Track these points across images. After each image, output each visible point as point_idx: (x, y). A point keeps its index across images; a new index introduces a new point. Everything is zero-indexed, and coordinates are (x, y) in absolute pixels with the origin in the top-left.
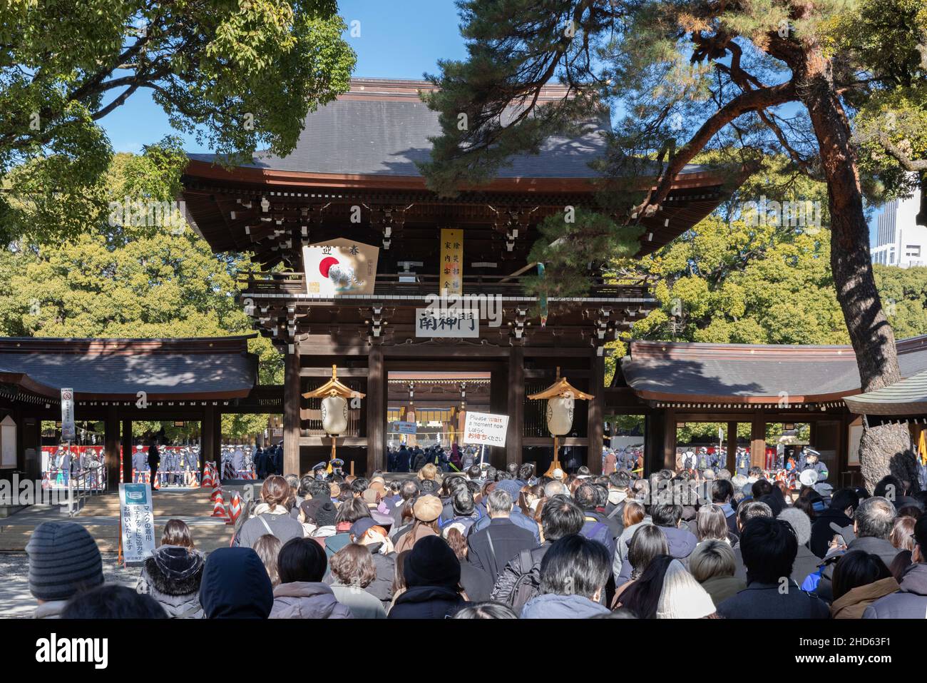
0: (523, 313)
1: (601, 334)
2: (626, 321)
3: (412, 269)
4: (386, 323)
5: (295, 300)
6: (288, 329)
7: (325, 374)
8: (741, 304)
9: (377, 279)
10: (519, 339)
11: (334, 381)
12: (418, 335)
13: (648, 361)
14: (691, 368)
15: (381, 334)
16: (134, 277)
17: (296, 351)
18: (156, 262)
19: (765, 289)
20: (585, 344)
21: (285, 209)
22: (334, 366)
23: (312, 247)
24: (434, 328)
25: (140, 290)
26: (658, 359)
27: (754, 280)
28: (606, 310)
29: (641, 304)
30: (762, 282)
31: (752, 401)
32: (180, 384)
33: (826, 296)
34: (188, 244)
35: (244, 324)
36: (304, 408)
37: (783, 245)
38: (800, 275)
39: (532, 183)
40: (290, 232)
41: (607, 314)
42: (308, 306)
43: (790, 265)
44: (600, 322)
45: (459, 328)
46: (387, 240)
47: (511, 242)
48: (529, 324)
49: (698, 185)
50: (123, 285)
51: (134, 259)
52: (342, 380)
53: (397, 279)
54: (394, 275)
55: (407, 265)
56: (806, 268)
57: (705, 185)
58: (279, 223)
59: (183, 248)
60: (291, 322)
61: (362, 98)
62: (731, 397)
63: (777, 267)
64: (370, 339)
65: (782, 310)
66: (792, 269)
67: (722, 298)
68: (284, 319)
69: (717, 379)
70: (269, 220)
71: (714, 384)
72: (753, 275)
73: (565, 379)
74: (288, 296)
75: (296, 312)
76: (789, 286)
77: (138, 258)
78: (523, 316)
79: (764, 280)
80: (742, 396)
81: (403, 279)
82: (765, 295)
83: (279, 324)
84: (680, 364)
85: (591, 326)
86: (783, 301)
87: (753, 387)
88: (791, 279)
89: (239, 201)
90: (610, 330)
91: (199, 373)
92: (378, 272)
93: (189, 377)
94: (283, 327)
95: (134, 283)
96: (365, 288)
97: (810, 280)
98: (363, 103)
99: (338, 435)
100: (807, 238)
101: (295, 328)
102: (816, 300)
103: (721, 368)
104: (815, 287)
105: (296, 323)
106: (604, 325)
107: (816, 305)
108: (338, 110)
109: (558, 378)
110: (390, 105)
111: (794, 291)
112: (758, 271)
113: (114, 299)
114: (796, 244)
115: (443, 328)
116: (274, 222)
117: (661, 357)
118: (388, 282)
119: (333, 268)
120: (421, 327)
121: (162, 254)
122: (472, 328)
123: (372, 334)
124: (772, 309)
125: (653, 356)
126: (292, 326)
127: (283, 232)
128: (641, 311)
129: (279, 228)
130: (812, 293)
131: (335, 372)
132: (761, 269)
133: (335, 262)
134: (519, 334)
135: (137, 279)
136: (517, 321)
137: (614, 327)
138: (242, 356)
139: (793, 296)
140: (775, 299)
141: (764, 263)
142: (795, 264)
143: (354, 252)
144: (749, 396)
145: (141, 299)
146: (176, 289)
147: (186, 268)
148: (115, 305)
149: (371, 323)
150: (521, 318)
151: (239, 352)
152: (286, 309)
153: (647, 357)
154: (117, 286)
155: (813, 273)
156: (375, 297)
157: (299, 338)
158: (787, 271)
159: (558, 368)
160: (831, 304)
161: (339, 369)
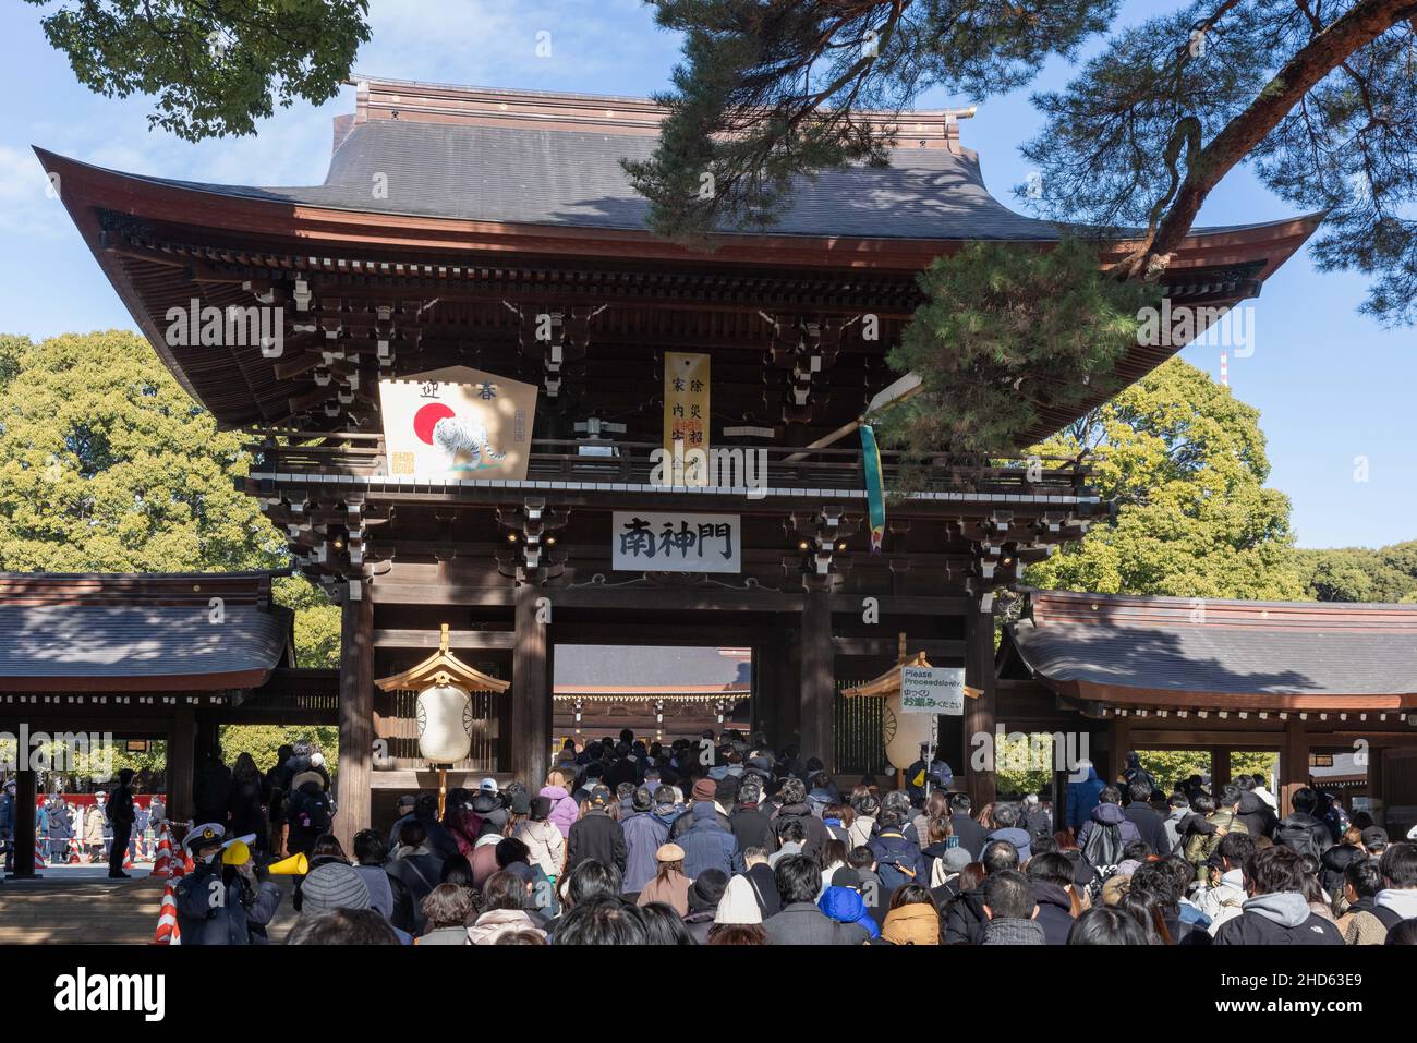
0: (833, 522)
1: (988, 570)
2: (1041, 541)
3: (604, 434)
4: (551, 541)
5: (362, 487)
6: (349, 549)
7: (426, 644)
8: (1114, 573)
9: (534, 449)
10: (823, 577)
11: (442, 653)
12: (616, 567)
13: (1072, 629)
14: (1157, 643)
15: (543, 561)
16: (123, 518)
17: (365, 595)
18: (161, 497)
19: (1152, 549)
20: (957, 591)
21: (345, 309)
22: (445, 627)
23: (400, 382)
24: (651, 553)
25: (132, 540)
26: (1090, 626)
27: (1134, 537)
28: (1002, 519)
29: (1074, 509)
30: (1147, 539)
31: (1299, 704)
32: (127, 661)
33: (1250, 564)
34: (216, 469)
35: (308, 599)
36: (384, 714)
37: (1174, 485)
38: (1207, 529)
39: (861, 248)
40: (356, 359)
41: (1003, 526)
42: (388, 502)
43: (1188, 514)
44: (986, 544)
45: (700, 554)
46: (553, 376)
47: (802, 385)
48: (842, 546)
49: (1199, 262)
50: (105, 531)
51: (124, 490)
52: (460, 654)
53: (574, 450)
54: (568, 442)
55: (593, 426)
56: (1215, 518)
57: (1212, 262)
58: (331, 335)
59: (206, 474)
60: (355, 535)
61: (503, 123)
62: (1257, 697)
63: (1170, 517)
64: (520, 575)
65: (1182, 584)
66: (1194, 520)
67: (1081, 565)
68: (339, 528)
69: (1214, 663)
70: (311, 329)
71: (1210, 672)
72: (1132, 528)
73: (923, 655)
74: (349, 480)
75: (364, 515)
76: (1188, 547)
77: (130, 489)
78: (833, 528)
79: (1151, 536)
80: (1281, 695)
81: (584, 451)
82: (1154, 560)
83: (331, 538)
84: (1133, 637)
85: (966, 553)
86: (1182, 570)
87: (1289, 678)
88: (1192, 535)
89: (247, 286)
90: (1007, 561)
91: (170, 640)
92: (534, 437)
93: (148, 649)
94: (338, 544)
95: (122, 529)
96: (510, 467)
97: (1224, 538)
98: (505, 132)
99: (450, 766)
100: (1213, 473)
101: (363, 548)
102: (1235, 569)
103: (1211, 644)
104: (1230, 549)
105: (365, 538)
106: (996, 551)
107: (1233, 576)
108: (455, 141)
109: (902, 655)
110: (558, 136)
111: (1199, 554)
112: (1139, 523)
113: (88, 554)
114: (1197, 482)
115: (668, 553)
116: (320, 333)
117: (1095, 622)
118: (556, 456)
119: (444, 426)
120: (624, 551)
121: (172, 483)
122: (728, 555)
123: (523, 563)
124: (1167, 580)
125: (1080, 620)
126: (356, 544)
127: (340, 355)
128: (1072, 523)
129: (333, 346)
130: (1227, 557)
131: (445, 637)
132: (1144, 519)
133: (447, 412)
134: (823, 566)
135: (127, 522)
136: (819, 540)
137: (1015, 555)
138: (260, 609)
139: (1196, 562)
140: (1169, 567)
141: (1150, 510)
142: (1195, 514)
143: (486, 395)
144: (1294, 695)
145: (133, 553)
146: (194, 539)
147: (212, 506)
148: (89, 563)
149: (522, 541)
150: (828, 532)
151: (254, 602)
152: (344, 507)
153: (1068, 623)
154: (94, 533)
155: (1227, 527)
156: (530, 484)
157: (372, 568)
158: (1186, 523)
159: (903, 636)
160: (1256, 575)
161: (453, 633)
